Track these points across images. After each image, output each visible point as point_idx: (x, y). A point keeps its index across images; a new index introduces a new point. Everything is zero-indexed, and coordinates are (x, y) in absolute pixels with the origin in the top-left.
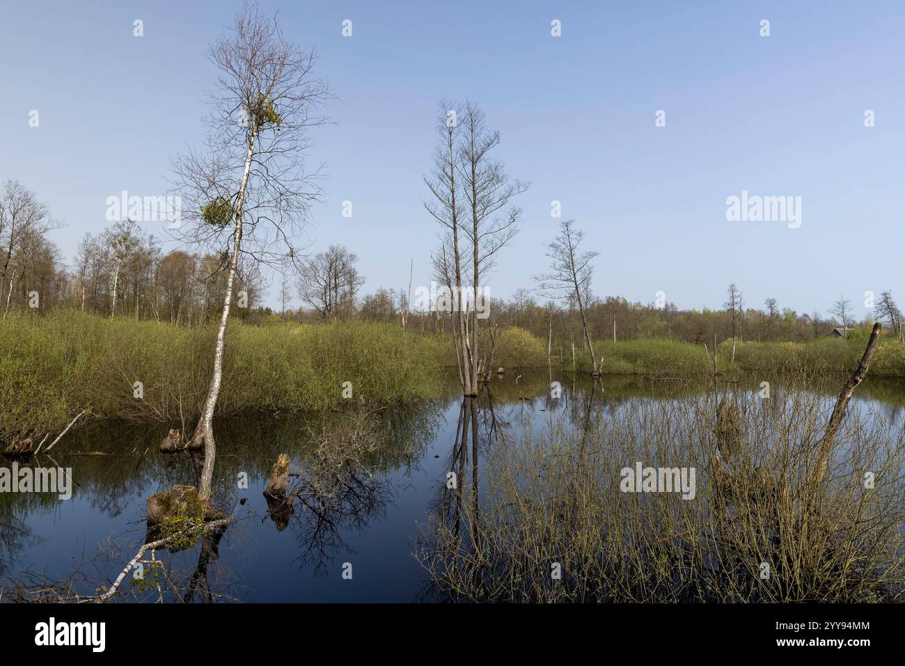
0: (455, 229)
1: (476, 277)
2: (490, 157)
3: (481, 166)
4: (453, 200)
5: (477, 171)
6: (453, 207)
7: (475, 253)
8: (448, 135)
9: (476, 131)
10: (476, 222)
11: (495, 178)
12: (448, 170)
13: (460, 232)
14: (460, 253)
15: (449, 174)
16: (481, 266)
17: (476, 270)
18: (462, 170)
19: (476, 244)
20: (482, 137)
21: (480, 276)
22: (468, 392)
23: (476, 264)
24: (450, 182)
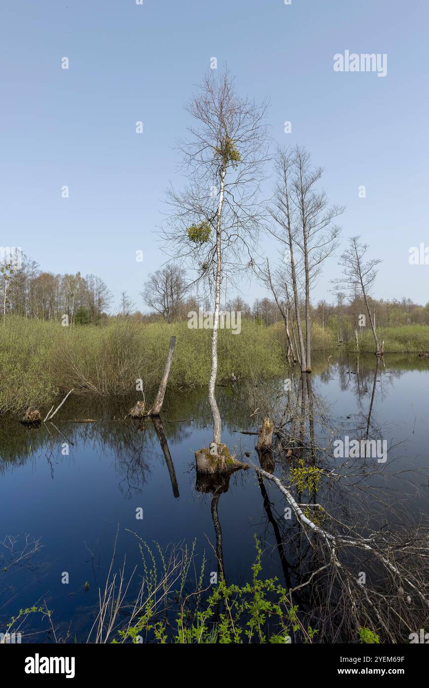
0: (291, 245)
1: (307, 281)
2: (316, 189)
3: (308, 196)
4: (289, 223)
5: (305, 200)
6: (289, 229)
7: (306, 263)
8: (283, 173)
9: (304, 168)
10: (305, 238)
11: (319, 206)
12: (284, 199)
13: (295, 247)
14: (295, 263)
15: (285, 203)
16: (310, 273)
17: (307, 276)
18: (295, 199)
19: (306, 256)
20: (307, 173)
21: (310, 281)
22: (304, 369)
23: (307, 271)
24: (286, 209)
